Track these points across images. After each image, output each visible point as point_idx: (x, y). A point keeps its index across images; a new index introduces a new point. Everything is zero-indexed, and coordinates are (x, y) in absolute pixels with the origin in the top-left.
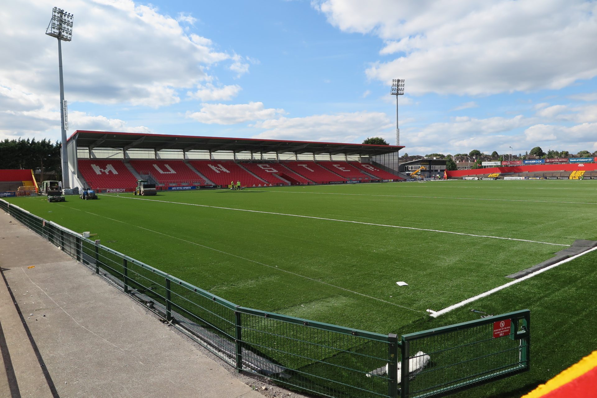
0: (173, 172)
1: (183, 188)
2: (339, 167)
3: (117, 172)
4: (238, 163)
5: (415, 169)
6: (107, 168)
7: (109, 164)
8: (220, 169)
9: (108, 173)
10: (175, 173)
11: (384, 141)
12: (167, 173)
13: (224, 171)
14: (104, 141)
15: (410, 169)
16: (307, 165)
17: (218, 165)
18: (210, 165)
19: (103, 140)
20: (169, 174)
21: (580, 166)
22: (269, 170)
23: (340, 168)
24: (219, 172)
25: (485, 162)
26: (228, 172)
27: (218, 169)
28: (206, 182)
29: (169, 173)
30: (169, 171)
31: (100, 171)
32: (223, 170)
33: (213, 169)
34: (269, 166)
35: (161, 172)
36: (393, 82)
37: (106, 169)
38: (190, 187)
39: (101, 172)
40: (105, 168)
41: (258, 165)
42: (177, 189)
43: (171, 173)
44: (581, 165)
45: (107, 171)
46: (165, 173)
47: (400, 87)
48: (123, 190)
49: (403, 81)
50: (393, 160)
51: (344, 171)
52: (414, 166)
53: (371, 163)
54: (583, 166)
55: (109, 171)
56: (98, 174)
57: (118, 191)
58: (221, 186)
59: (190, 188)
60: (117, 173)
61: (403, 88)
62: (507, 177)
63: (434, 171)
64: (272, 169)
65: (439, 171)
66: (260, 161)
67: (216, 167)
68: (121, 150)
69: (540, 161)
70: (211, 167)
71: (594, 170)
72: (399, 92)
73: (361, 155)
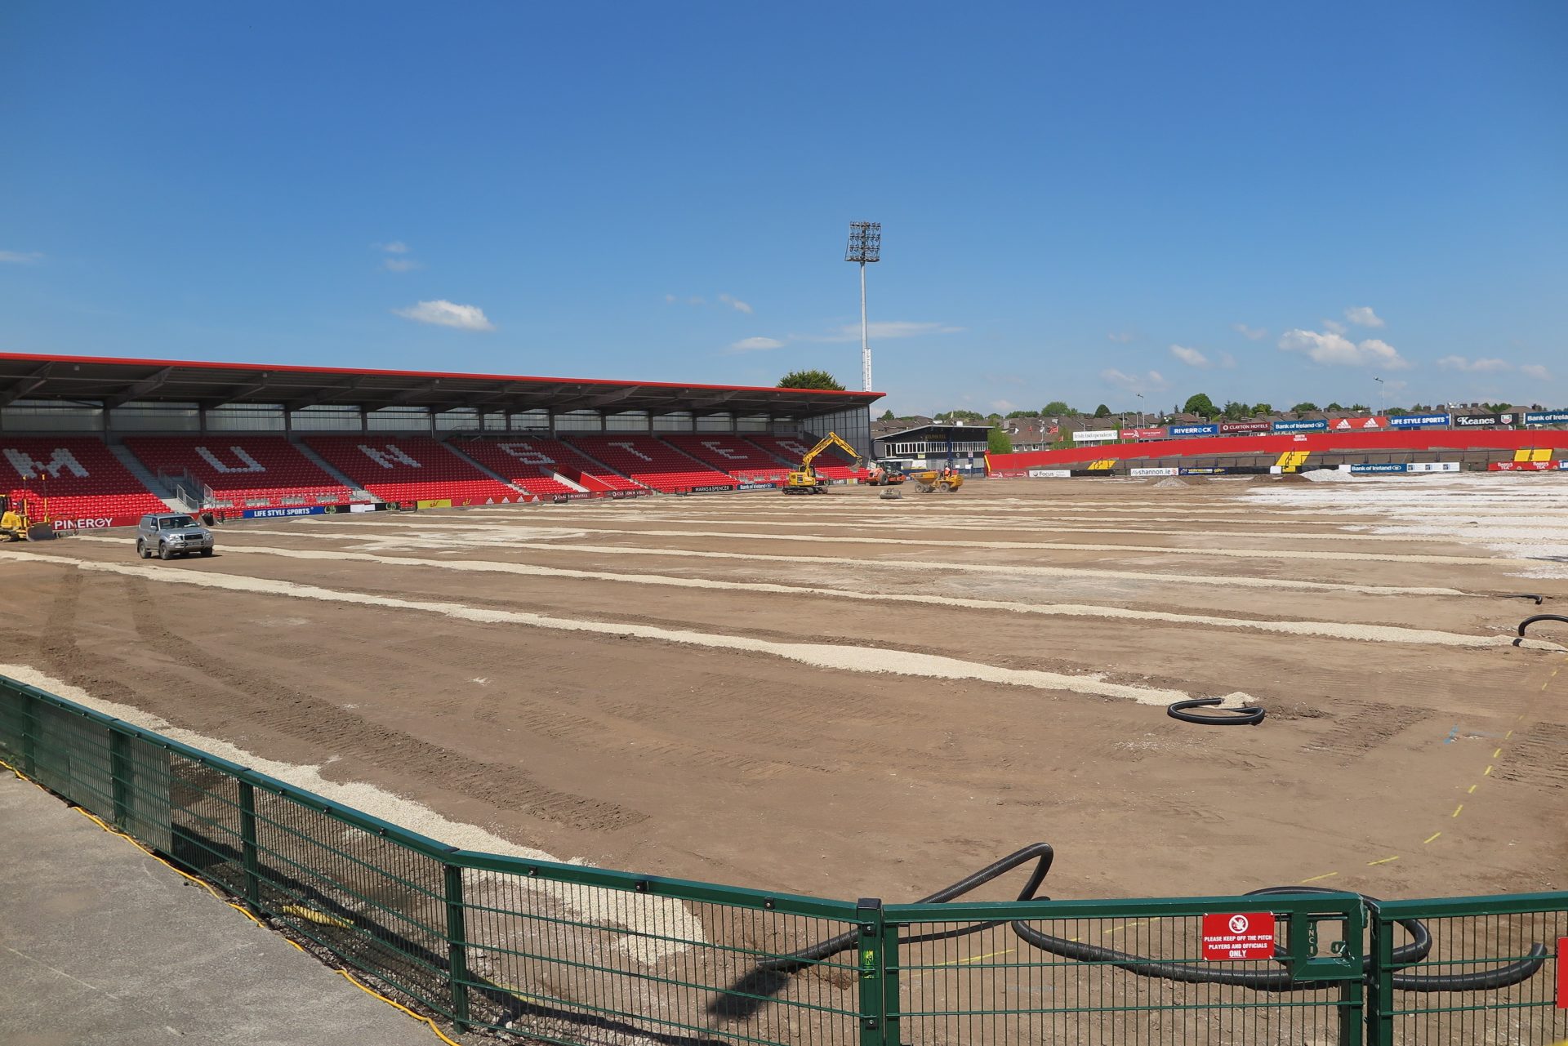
0: (255, 467)
1: (286, 512)
2: (718, 447)
3: (87, 471)
4: (445, 441)
5: (911, 451)
6: (53, 460)
7: (61, 448)
8: (392, 456)
9: (56, 475)
10: (263, 469)
11: (832, 380)
12: (240, 470)
13: (405, 462)
14: (42, 382)
15: (899, 451)
16: (632, 444)
17: (388, 446)
18: (364, 448)
19: (42, 380)
20: (242, 473)
21: (1298, 440)
22: (530, 458)
23: (722, 452)
24: (391, 466)
25: (1080, 433)
26: (415, 464)
27: (387, 457)
28: (354, 494)
30: (244, 465)
31: (32, 468)
32: (401, 459)
33: (372, 457)
34: (530, 448)
35: (221, 468)
36: (852, 229)
37: (52, 463)
38: (307, 510)
39: (35, 472)
40: (47, 460)
41: (499, 445)
42: (270, 515)
43: (251, 469)
44: (1300, 438)
45: (53, 469)
46: (234, 470)
47: (869, 243)
48: (106, 522)
49: (877, 226)
50: (855, 430)
51: (733, 458)
52: (908, 444)
53: (801, 437)
54: (1306, 439)
55: (62, 467)
56: (25, 477)
57: (91, 524)
58: (397, 503)
59: (308, 512)
60: (86, 474)
61: (876, 244)
62: (1138, 470)
63: (958, 455)
64: (540, 456)
65: (971, 455)
66: (504, 434)
67: (383, 453)
68: (97, 407)
69: (1209, 430)
70: (368, 454)
71: (1331, 450)
72: (868, 255)
73: (772, 418)
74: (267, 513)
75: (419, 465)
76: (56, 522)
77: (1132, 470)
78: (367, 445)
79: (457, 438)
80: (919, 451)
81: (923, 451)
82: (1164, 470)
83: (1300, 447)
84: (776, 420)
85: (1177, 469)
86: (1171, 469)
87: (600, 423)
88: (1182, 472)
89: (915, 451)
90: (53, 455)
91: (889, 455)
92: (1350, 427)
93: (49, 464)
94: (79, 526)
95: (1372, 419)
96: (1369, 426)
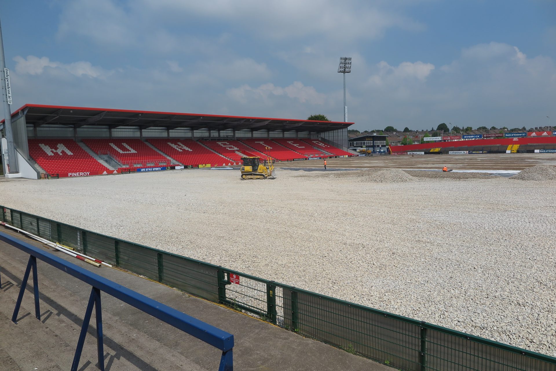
0: (133, 151)
1: (152, 169)
2: (293, 143)
3: (72, 152)
4: (198, 141)
5: (360, 145)
6: (58, 148)
7: (60, 143)
8: (181, 147)
9: (61, 154)
10: (136, 152)
11: (326, 118)
12: (128, 152)
13: (186, 149)
15: (355, 145)
16: (263, 142)
17: (178, 143)
18: (170, 144)
19: (58, 116)
20: (129, 154)
21: (515, 140)
22: (230, 148)
23: (295, 145)
24: (182, 151)
25: (427, 138)
27: (179, 147)
28: (172, 162)
29: (130, 152)
30: (129, 151)
31: (51, 151)
32: (184, 148)
33: (174, 147)
34: (228, 144)
35: (121, 152)
36: (341, 60)
37: (58, 149)
39: (53, 153)
40: (56, 149)
41: (217, 142)
42: (147, 170)
44: (515, 139)
45: (59, 152)
46: (125, 152)
47: (347, 65)
48: (87, 174)
49: (350, 59)
51: (299, 147)
52: (359, 142)
53: (320, 139)
54: (518, 140)
55: (62, 151)
56: (50, 155)
57: (82, 174)
58: (192, 166)
59: (160, 169)
60: (72, 154)
61: (350, 66)
62: (452, 152)
63: (376, 146)
64: (233, 147)
65: (380, 146)
66: (218, 138)
67: (177, 146)
68: (71, 127)
69: (478, 136)
70: (172, 146)
71: (528, 144)
72: (347, 70)
73: (310, 132)
74: (145, 170)
75: (191, 150)
76: (69, 174)
77: (449, 152)
78: (171, 143)
79: (202, 140)
80: (363, 144)
81: (365, 144)
82: (462, 152)
83: (516, 143)
84: (311, 133)
85: (468, 152)
86: (465, 151)
87: (251, 134)
88: (470, 153)
89: (361, 144)
90: (58, 146)
91: (351, 146)
92: (536, 135)
93: (57, 150)
94: (78, 175)
95: (545, 132)
96: (544, 135)
